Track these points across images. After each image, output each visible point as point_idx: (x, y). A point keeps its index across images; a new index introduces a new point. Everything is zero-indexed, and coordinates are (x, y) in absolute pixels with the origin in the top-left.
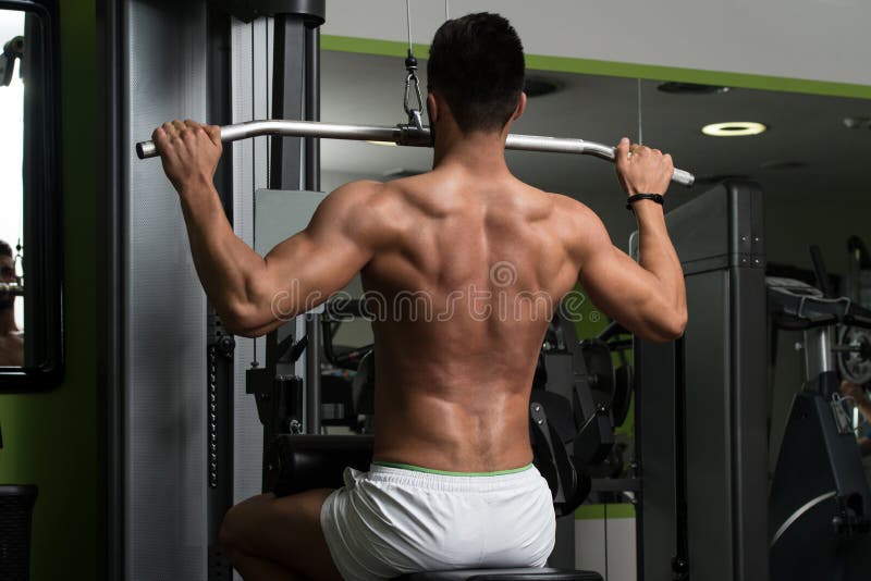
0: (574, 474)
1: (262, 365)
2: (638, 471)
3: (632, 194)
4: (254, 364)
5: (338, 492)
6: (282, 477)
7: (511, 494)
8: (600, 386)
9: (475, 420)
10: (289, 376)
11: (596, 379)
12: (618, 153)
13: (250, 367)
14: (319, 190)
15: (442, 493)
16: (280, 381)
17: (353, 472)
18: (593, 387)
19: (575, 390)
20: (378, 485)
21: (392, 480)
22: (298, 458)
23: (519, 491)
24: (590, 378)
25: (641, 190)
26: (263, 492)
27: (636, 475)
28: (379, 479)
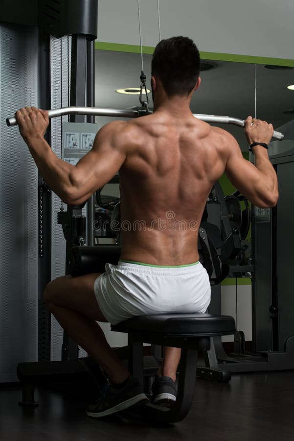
0: (221, 264)
1: (65, 210)
2: (253, 262)
3: (252, 143)
4: (62, 209)
5: (103, 275)
6: (75, 268)
7: (188, 276)
8: (234, 219)
9: (171, 240)
10: (79, 216)
11: (232, 216)
12: (246, 124)
13: (59, 211)
14: (94, 122)
15: (154, 276)
16: (74, 218)
17: (110, 265)
18: (231, 219)
19: (222, 221)
20: (123, 272)
21: (130, 269)
22: (83, 258)
23: (193, 275)
24: (230, 216)
25: (256, 141)
26: (66, 274)
27: (252, 264)
28: (123, 269)
